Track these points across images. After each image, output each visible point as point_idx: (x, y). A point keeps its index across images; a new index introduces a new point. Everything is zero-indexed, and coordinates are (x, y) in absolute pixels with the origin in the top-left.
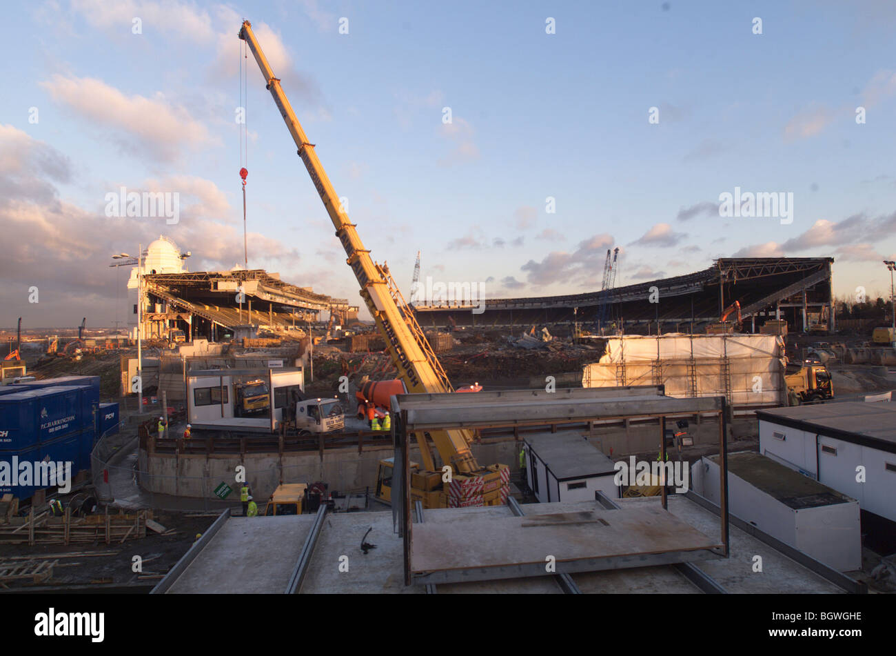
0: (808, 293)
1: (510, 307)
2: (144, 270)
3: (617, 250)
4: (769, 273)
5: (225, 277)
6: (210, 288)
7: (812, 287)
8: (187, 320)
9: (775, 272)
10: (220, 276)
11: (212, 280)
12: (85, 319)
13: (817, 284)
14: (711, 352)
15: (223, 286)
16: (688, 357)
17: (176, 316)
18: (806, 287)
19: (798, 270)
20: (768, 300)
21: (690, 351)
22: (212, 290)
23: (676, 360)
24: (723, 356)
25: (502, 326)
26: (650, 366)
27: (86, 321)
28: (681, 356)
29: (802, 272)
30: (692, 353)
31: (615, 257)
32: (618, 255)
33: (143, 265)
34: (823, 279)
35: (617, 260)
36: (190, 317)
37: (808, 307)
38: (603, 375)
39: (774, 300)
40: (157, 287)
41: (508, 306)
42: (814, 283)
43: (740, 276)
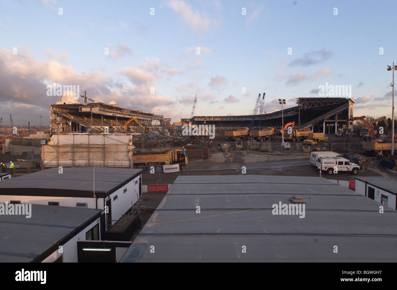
0: (338, 114)
1: (236, 119)
2: (61, 102)
3: (264, 94)
4: (321, 105)
5: (85, 106)
6: (79, 110)
7: (340, 112)
8: (69, 124)
9: (324, 105)
10: (83, 105)
11: (79, 107)
12: (29, 122)
13: (343, 110)
14: (98, 142)
15: (84, 110)
16: (88, 144)
17: (65, 122)
18: (338, 112)
19: (334, 104)
20: (319, 119)
21: (88, 141)
22: (80, 111)
23: (83, 145)
24: (104, 144)
25: (233, 128)
26: (70, 147)
27: (30, 123)
28: (84, 143)
29: (336, 104)
30: (89, 142)
31: (264, 97)
32: (265, 96)
33: (61, 101)
34: (346, 108)
35: (264, 99)
36: (71, 122)
37: (338, 122)
38: (50, 150)
39: (323, 118)
40: (62, 110)
41: (235, 119)
42: (341, 110)
43: (308, 106)
